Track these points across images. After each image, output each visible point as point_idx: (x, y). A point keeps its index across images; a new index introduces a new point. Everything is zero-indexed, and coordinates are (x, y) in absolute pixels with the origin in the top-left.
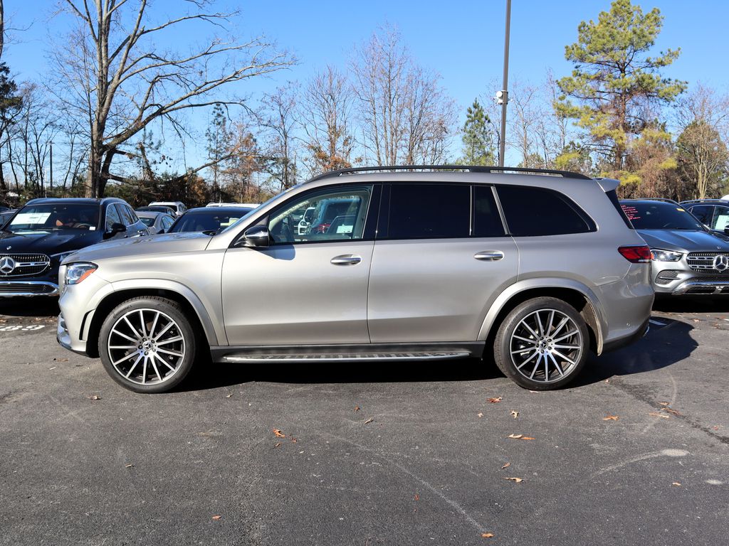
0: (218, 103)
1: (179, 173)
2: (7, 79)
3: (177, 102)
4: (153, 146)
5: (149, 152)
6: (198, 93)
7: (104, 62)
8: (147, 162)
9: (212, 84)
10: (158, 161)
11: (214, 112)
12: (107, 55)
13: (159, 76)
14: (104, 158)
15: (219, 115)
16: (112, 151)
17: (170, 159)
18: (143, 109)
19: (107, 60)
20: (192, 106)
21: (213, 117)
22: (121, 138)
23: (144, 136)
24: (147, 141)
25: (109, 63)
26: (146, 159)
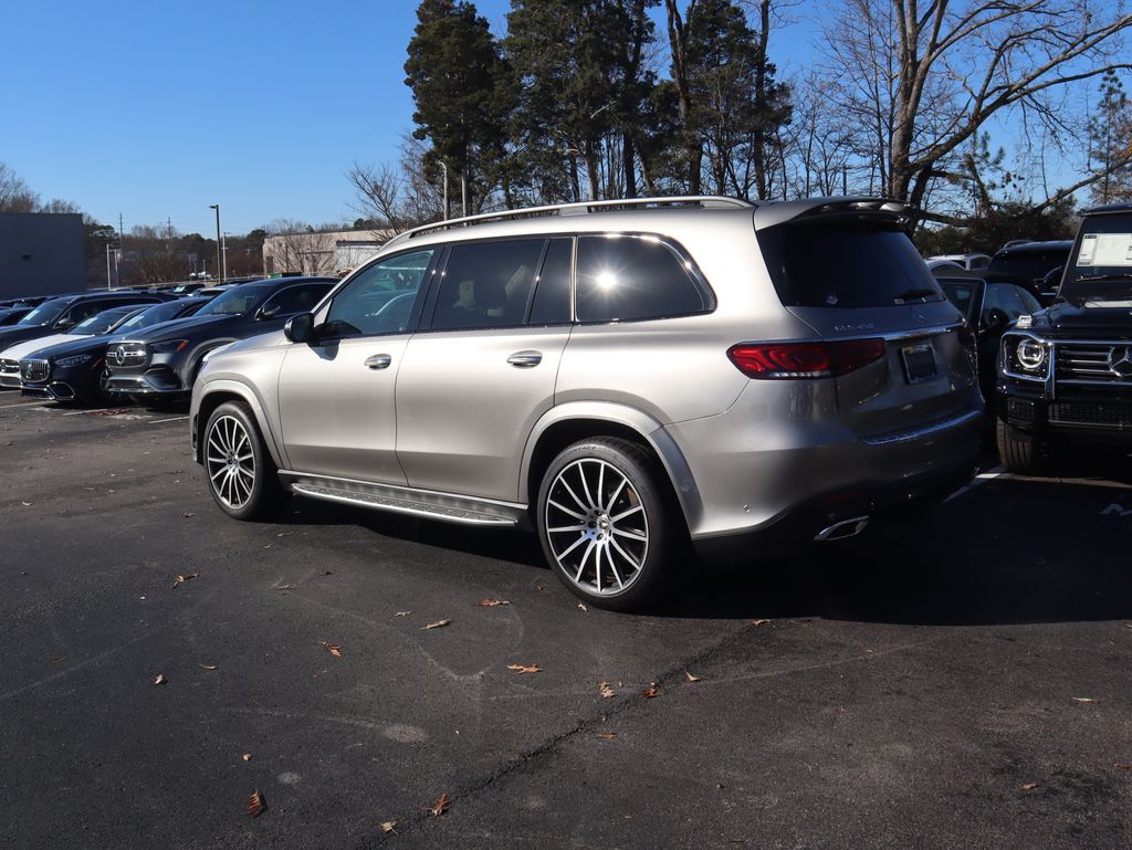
0: (1110, 70)
1: (1034, 201)
2: (773, 81)
3: (1034, 77)
4: (990, 159)
5: (982, 169)
6: (1071, 57)
7: (909, 30)
8: (981, 185)
9: (1095, 37)
10: (998, 182)
11: (1103, 86)
12: (914, 18)
13: (1011, 37)
14: (912, 184)
15: (1111, 91)
16: (927, 172)
17: (1020, 179)
18: (981, 99)
19: (914, 24)
20: (1064, 80)
21: (1101, 96)
22: (938, 151)
23: (974, 143)
24: (979, 151)
25: (918, 28)
26: (979, 181)
